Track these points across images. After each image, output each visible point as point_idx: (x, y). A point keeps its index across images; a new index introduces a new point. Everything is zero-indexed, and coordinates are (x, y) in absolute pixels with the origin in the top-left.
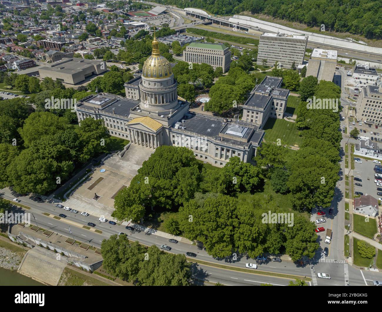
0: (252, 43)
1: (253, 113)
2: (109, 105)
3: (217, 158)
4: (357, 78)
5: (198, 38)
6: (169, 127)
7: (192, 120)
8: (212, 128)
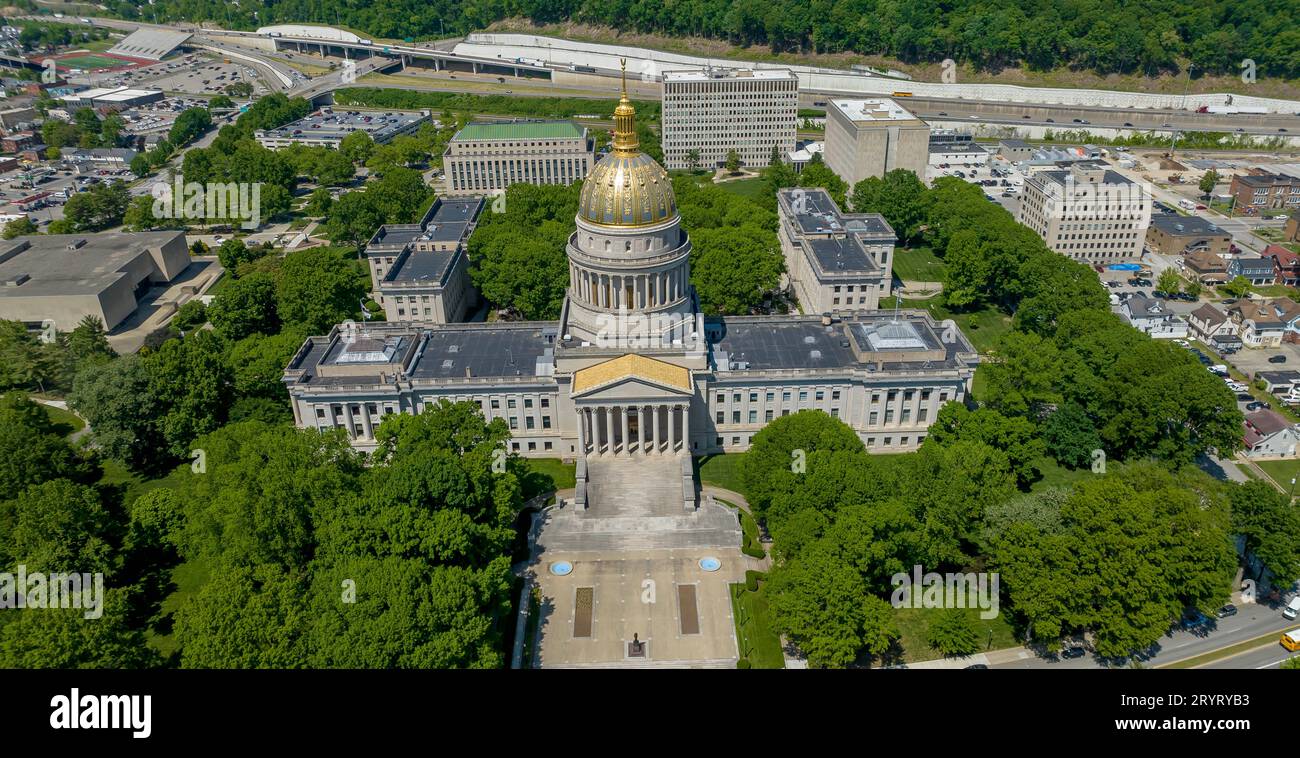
0: (591, 113)
1: (850, 289)
2: (418, 359)
3: (875, 428)
4: (942, 166)
5: (411, 117)
6: (710, 371)
7: (734, 341)
8: (814, 347)
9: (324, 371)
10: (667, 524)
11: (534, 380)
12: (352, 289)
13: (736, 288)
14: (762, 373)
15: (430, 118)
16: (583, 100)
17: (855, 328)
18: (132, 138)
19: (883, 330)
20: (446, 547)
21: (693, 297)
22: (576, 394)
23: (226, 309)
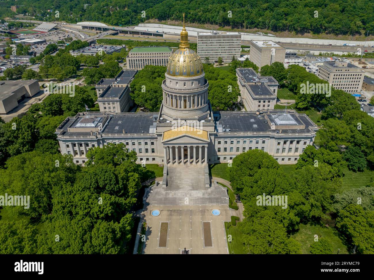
0: (175, 47)
1: (264, 102)
2: (106, 125)
3: (279, 155)
4: (287, 63)
5: (119, 47)
6: (216, 132)
7: (224, 120)
8: (254, 123)
9: (71, 130)
10: (198, 194)
11: (148, 135)
12: (88, 99)
13: (223, 101)
14: (236, 133)
15: (125, 48)
16: (173, 43)
17: (269, 116)
18: (32, 52)
19: (281, 117)
20: (102, 213)
21: (209, 104)
22: (164, 141)
23: (45, 106)
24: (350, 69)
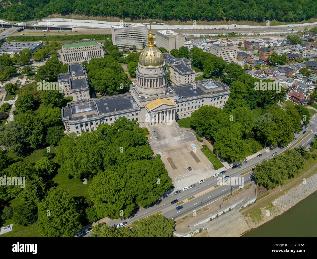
1: (189, 76)
2: (98, 108)
5: (37, 44)
8: (194, 90)
9: (74, 116)
10: (178, 138)
11: (133, 109)
15: (42, 43)
16: (84, 35)
17: (200, 85)
19: (208, 84)
22: (150, 110)
24: (229, 47)
